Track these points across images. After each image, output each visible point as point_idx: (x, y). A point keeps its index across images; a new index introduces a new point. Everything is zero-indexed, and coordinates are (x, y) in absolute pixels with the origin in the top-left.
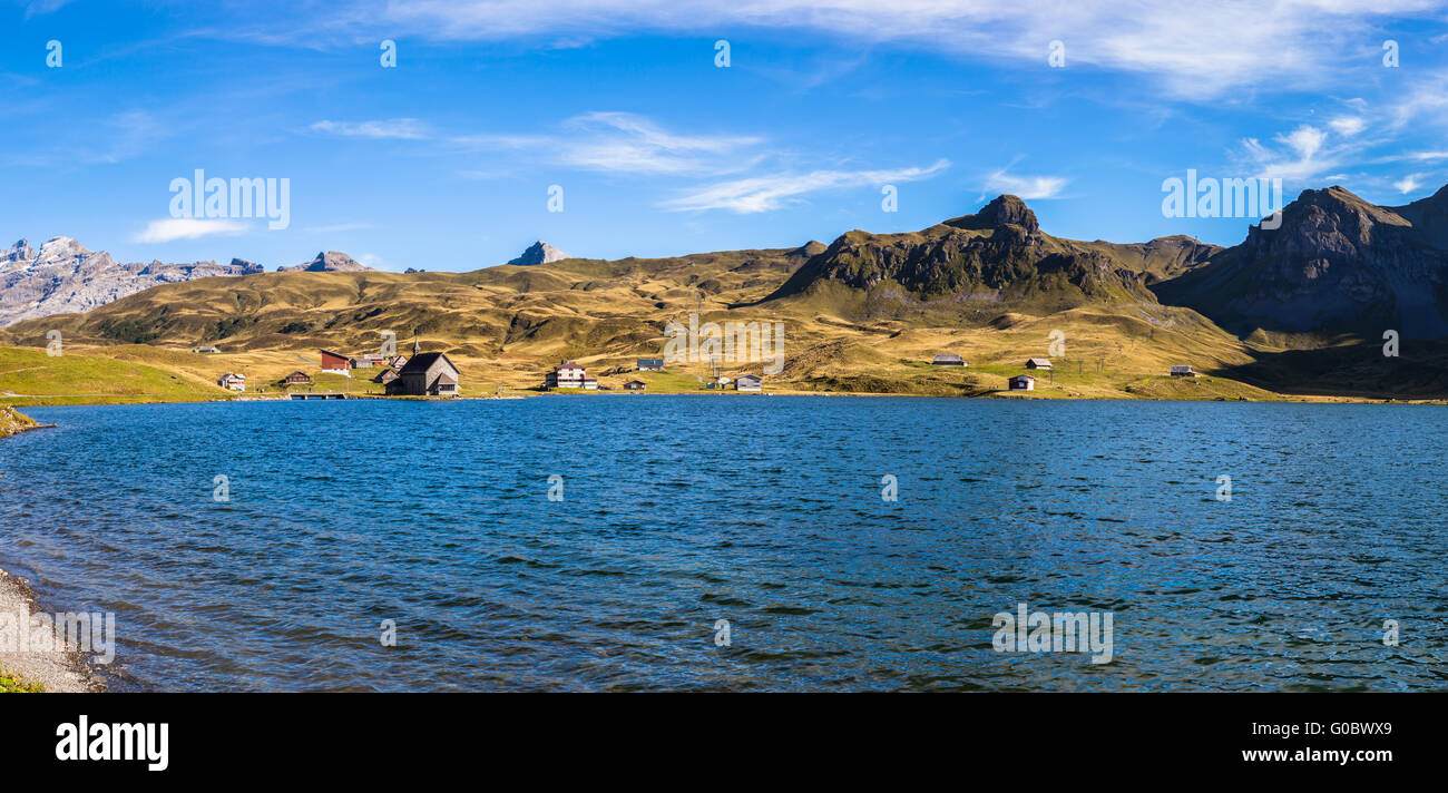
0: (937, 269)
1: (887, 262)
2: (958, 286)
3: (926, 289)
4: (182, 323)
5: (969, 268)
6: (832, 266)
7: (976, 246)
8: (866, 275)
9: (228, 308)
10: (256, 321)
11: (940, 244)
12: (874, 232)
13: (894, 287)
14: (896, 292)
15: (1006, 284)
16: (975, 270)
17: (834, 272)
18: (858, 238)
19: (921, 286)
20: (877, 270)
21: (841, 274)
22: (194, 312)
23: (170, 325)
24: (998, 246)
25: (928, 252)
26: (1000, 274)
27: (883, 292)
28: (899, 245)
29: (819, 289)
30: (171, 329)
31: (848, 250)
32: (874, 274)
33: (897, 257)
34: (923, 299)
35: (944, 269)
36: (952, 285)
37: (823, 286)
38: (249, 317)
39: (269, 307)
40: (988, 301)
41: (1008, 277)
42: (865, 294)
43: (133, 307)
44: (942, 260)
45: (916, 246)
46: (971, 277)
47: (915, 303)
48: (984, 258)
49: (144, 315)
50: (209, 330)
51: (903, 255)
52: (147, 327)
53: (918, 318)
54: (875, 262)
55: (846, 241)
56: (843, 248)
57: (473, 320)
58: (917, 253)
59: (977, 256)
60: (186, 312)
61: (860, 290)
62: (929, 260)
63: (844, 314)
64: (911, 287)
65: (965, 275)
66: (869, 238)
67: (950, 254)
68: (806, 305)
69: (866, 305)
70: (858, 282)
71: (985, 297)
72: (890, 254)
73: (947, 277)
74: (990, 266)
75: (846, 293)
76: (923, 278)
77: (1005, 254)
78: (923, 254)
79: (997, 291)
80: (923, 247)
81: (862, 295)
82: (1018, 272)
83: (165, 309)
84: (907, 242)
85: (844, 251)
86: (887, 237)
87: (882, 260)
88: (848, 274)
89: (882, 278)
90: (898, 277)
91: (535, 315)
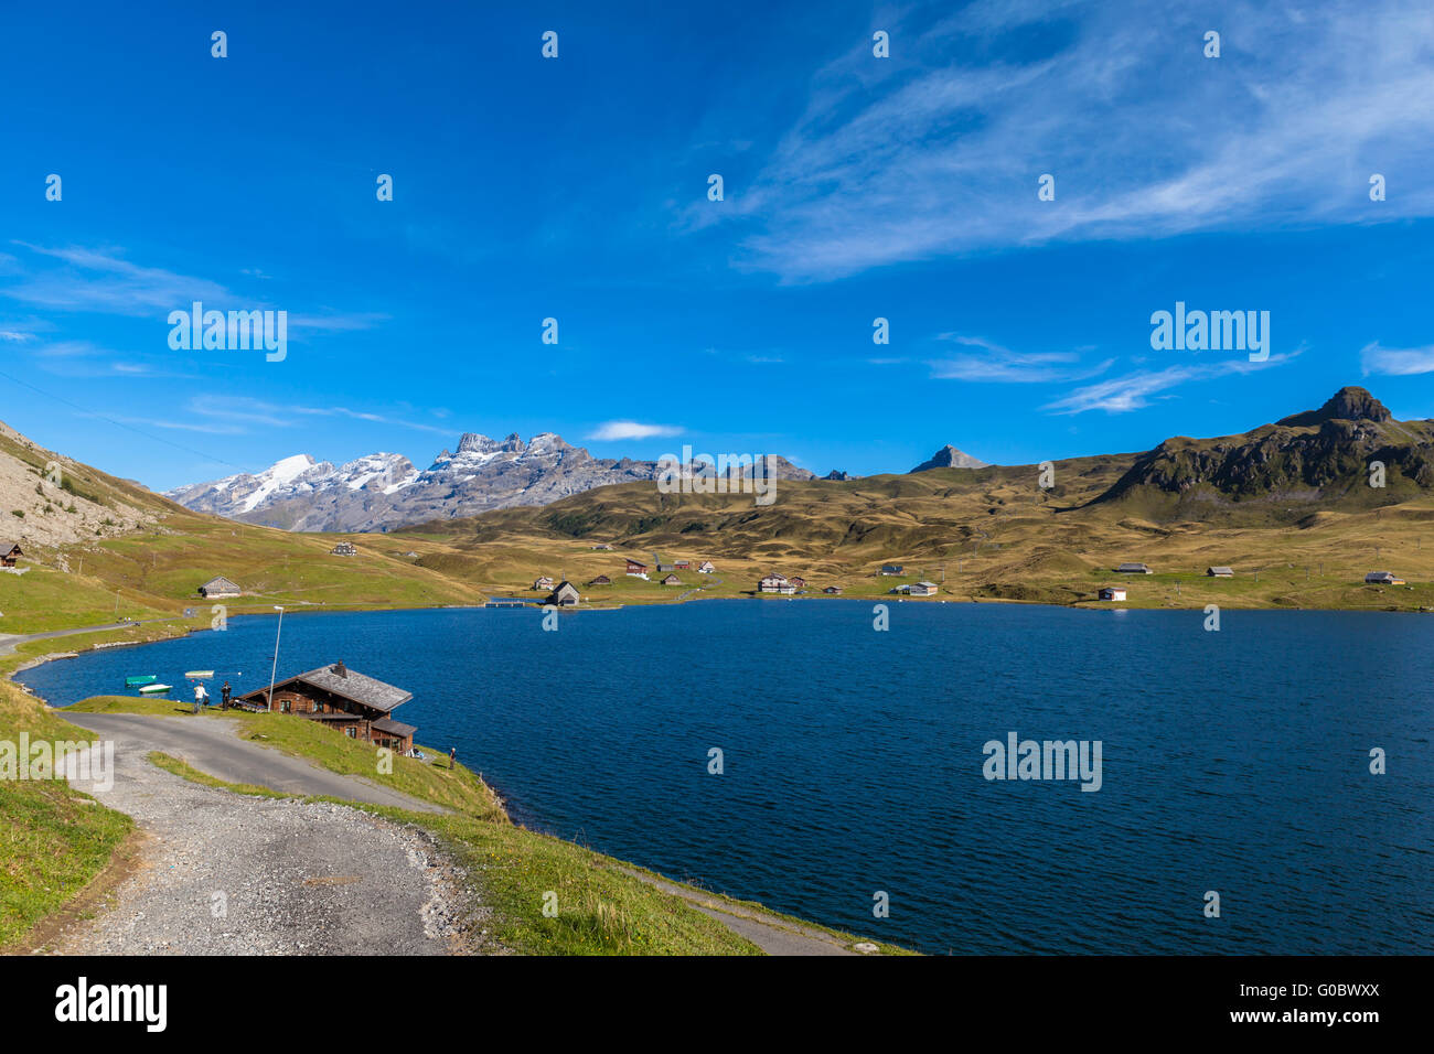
0: (1254, 469)
1: (1203, 466)
2: (1274, 486)
3: (1240, 490)
4: (611, 520)
5: (1288, 467)
6: (1148, 472)
7: (1297, 445)
8: (1179, 480)
9: (651, 508)
10: (670, 519)
11: (1259, 445)
12: (1194, 437)
13: (1207, 489)
14: (1209, 494)
15: (1328, 480)
16: (1295, 469)
17: (1150, 478)
18: (1177, 444)
19: (1235, 487)
20: (1193, 474)
21: (1156, 480)
22: (623, 511)
23: (602, 521)
24: (1321, 444)
25: (1245, 454)
26: (1322, 471)
27: (1196, 494)
28: (1217, 449)
29: (1133, 494)
30: (603, 525)
31: (1165, 457)
32: (1188, 479)
33: (1214, 460)
34: (1236, 500)
35: (1260, 470)
36: (1267, 485)
37: (1137, 491)
38: (665, 516)
39: (685, 509)
40: (1305, 499)
41: (1331, 474)
42: (1179, 496)
43: (578, 504)
44: (1259, 460)
45: (1234, 448)
46: (1290, 476)
47: (1227, 504)
48: (1306, 456)
49: (585, 511)
50: (631, 526)
51: (1220, 458)
52: (585, 522)
53: (1223, 519)
54: (1190, 467)
55: (1165, 448)
56: (1162, 454)
57: (821, 526)
58: (1234, 455)
59: (1298, 455)
60: (616, 511)
61: (1174, 493)
62: (1246, 461)
63: (1154, 517)
64: (1225, 489)
65: (1282, 473)
66: (1189, 443)
67: (1268, 455)
68: (1118, 509)
69: (1177, 507)
70: (1172, 486)
71: (1304, 495)
72: (1207, 458)
73: (1263, 477)
74: (1311, 463)
75: (1160, 496)
76: (1239, 479)
77: (1328, 451)
78: (1240, 456)
79: (1318, 489)
80: (1241, 449)
81: (1175, 498)
82: (1342, 469)
83: (602, 506)
84: (1224, 446)
85: (1162, 457)
86: (1206, 441)
87: (1198, 464)
88: (1163, 479)
89: (1197, 481)
90: (1213, 480)
91: (870, 522)
